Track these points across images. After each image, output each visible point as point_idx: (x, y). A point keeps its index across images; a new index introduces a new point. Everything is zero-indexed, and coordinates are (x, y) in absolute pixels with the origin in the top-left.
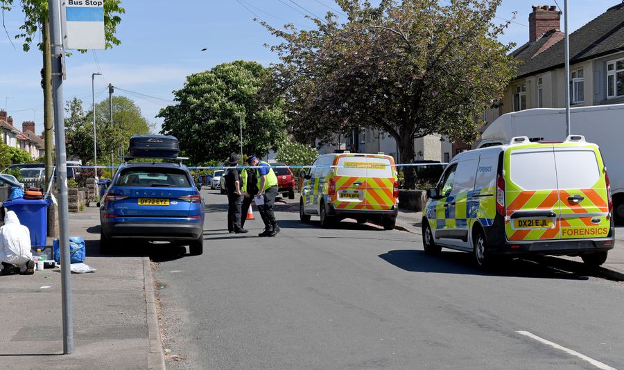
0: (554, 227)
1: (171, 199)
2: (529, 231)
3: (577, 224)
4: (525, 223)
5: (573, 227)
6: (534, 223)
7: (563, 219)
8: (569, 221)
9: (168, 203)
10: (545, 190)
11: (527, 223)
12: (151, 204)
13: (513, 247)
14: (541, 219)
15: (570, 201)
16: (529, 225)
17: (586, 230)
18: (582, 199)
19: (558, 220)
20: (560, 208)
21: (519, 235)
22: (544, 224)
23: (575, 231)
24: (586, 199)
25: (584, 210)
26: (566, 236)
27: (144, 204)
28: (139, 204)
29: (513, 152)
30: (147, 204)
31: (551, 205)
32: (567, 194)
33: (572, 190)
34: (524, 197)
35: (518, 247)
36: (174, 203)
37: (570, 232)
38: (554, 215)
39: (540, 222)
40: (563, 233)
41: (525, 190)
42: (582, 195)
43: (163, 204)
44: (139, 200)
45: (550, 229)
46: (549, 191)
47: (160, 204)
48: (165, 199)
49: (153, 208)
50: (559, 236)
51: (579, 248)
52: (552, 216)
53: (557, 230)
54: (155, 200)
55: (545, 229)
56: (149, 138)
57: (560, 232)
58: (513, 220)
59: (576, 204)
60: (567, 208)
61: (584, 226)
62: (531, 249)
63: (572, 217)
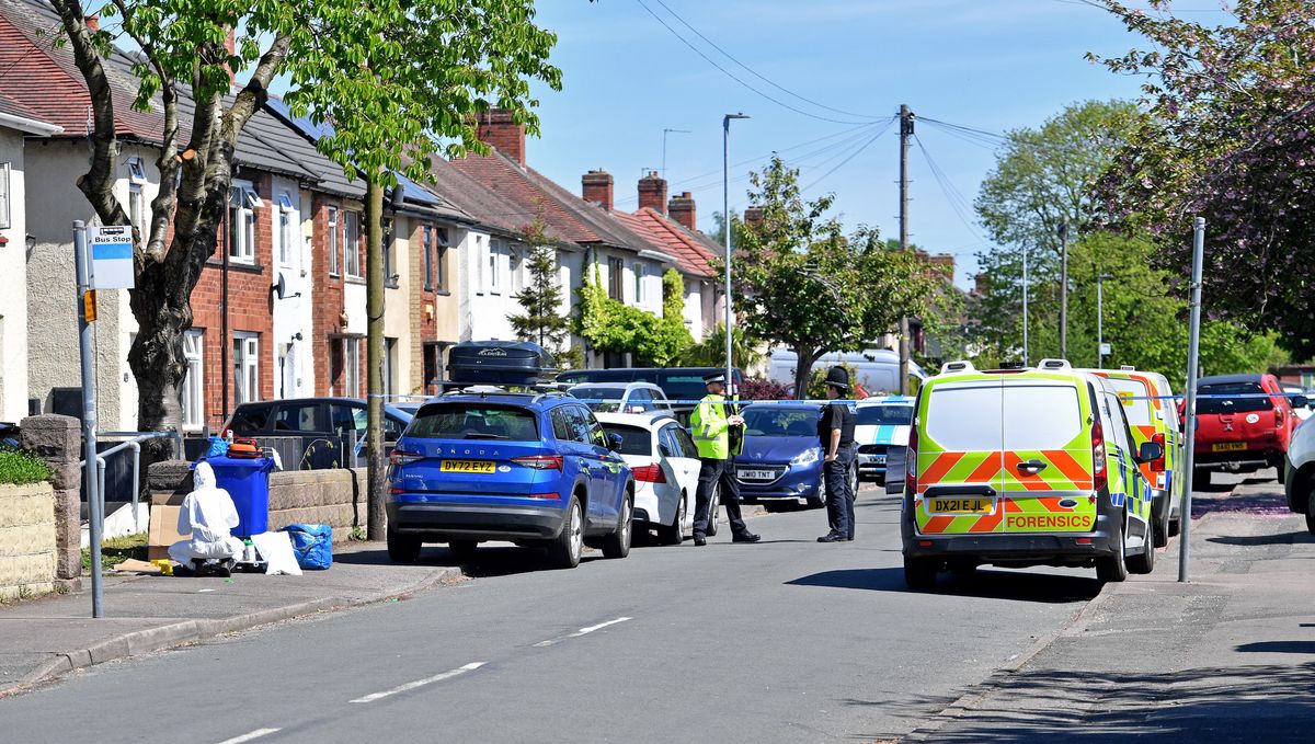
0: (992, 511)
1: (500, 462)
2: (951, 519)
3: (1033, 508)
4: (946, 505)
5: (1025, 513)
6: (961, 505)
7: (1009, 500)
8: (1018, 503)
9: (492, 470)
10: (980, 451)
11: (950, 506)
12: (463, 470)
13: (922, 544)
14: (972, 498)
15: (1022, 470)
16: (952, 509)
17: (1049, 518)
18: (1042, 466)
19: (1000, 500)
20: (1004, 482)
21: (937, 524)
22: (977, 507)
23: (1030, 520)
24: (1051, 466)
25: (1045, 486)
26: (1014, 529)
27: (451, 470)
28: (443, 469)
29: (935, 387)
30: (457, 470)
31: (988, 477)
32: (1018, 459)
33: (1027, 451)
34: (946, 462)
35: (930, 543)
36: (504, 469)
37: (1021, 522)
38: (993, 493)
39: (972, 504)
40: (1009, 522)
41: (948, 451)
42: (1044, 460)
43: (484, 470)
44: (443, 463)
45: (986, 517)
46: (987, 452)
47: (479, 470)
48: (487, 461)
49: (467, 478)
50: (1002, 528)
51: (1032, 547)
52: (990, 495)
53: (998, 517)
54: (472, 463)
55: (978, 515)
56: (482, 349)
57: (1004, 522)
58: (928, 499)
59: (1033, 474)
60: (1016, 481)
61: (1045, 512)
62: (950, 547)
63: (1023, 497)
